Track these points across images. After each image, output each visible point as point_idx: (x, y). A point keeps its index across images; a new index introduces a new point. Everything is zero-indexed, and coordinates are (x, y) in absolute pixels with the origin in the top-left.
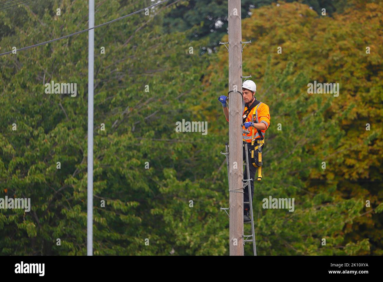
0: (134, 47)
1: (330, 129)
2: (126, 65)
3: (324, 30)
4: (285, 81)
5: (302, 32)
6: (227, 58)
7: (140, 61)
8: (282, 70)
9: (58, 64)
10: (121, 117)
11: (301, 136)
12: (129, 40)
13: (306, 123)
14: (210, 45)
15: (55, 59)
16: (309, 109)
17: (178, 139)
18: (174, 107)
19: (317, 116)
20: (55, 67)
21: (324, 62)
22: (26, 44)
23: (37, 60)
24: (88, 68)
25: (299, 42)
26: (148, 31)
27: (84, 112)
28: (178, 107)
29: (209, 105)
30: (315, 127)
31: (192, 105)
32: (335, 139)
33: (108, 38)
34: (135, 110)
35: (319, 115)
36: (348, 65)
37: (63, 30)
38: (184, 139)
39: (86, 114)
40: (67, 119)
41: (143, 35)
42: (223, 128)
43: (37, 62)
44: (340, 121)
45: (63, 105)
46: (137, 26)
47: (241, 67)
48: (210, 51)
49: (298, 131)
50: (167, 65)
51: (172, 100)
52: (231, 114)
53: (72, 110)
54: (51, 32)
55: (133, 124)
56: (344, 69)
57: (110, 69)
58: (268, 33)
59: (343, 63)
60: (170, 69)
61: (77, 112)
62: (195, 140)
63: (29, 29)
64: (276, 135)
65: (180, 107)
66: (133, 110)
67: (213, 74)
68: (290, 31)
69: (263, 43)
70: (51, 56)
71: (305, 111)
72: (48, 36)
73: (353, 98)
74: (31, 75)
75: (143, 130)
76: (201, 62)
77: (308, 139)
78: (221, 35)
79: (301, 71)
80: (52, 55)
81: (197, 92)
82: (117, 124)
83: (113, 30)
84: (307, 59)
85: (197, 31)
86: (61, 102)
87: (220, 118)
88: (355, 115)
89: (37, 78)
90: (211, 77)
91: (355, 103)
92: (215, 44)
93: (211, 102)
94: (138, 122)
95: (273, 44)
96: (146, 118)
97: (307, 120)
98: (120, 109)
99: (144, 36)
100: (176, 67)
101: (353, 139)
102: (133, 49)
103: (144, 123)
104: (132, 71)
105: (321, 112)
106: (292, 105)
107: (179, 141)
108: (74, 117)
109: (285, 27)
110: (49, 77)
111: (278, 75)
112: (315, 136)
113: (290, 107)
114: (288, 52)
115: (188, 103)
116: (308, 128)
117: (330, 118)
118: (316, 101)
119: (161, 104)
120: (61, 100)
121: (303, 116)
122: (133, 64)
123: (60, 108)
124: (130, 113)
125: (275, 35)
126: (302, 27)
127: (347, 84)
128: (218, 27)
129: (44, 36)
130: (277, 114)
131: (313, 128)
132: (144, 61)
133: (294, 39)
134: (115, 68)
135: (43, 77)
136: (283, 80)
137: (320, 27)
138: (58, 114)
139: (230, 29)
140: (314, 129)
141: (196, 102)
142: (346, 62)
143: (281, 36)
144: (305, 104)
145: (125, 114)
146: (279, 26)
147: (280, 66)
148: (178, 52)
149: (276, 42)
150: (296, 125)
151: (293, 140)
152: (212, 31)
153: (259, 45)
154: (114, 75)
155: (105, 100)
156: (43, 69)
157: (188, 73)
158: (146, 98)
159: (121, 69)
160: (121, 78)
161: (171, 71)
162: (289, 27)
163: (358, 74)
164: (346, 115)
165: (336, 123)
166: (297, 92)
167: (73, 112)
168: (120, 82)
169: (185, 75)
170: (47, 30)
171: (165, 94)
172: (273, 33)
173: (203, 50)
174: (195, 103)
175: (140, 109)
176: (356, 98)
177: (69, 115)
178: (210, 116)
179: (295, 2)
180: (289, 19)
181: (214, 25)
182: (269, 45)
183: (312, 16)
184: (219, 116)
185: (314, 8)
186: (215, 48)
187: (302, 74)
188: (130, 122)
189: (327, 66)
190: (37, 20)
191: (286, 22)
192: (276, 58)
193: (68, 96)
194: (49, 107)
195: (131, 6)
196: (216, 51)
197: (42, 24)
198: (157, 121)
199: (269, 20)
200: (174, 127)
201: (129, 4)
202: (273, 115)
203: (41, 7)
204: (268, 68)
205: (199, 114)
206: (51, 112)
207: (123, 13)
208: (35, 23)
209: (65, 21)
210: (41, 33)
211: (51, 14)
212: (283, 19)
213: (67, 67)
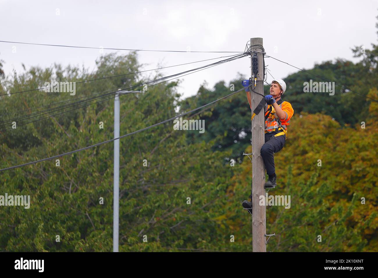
1: (352, 238)
2: (152, 175)
3: (346, 141)
4: (309, 192)
5: (325, 143)
6: (251, 169)
8: (306, 180)
9: (85, 174)
10: (147, 226)
11: (323, 245)
12: (153, 150)
13: (329, 233)
14: (234, 156)
15: (82, 170)
16: (332, 218)
19: (338, 225)
20: (82, 177)
21: (346, 172)
22: (52, 154)
23: (65, 170)
24: (113, 178)
25: (322, 153)
26: (172, 142)
29: (233, 214)
30: (337, 237)
32: (357, 248)
33: (133, 149)
34: (161, 219)
35: (341, 224)
36: (370, 175)
37: (89, 141)
41: (167, 145)
42: (247, 238)
43: (64, 172)
44: (363, 230)
45: (90, 215)
46: (162, 137)
47: (264, 178)
48: (233, 161)
50: (192, 175)
52: (255, 224)
53: (99, 219)
54: (77, 143)
55: (158, 233)
56: (366, 179)
57: (136, 179)
58: (291, 144)
59: (365, 173)
60: (195, 179)
63: (56, 140)
64: (299, 244)
66: (159, 220)
67: (237, 184)
68: (312, 142)
69: (286, 154)
70: (76, 166)
71: (327, 220)
72: (74, 147)
73: (375, 208)
74: (57, 185)
75: (168, 239)
76: (225, 172)
77: (330, 248)
78: (244, 146)
80: (78, 165)
81: (222, 201)
82: (142, 233)
83: (138, 141)
84: (330, 169)
85: (221, 142)
86: (88, 212)
87: (244, 228)
89: (63, 189)
90: (235, 188)
91: (376, 212)
92: (239, 155)
93: (235, 212)
94: (163, 232)
95: (295, 155)
96: (171, 228)
97: (329, 230)
98: (146, 219)
99: (168, 147)
100: (200, 177)
103: (169, 232)
104: (156, 181)
105: (343, 220)
106: (315, 215)
108: (100, 226)
109: (308, 138)
110: (76, 187)
111: (302, 185)
112: (337, 245)
113: (313, 217)
114: (311, 163)
117: (353, 227)
118: (337, 210)
119: (186, 213)
120: (88, 210)
121: (324, 226)
122: (158, 174)
123: (87, 217)
124: (156, 222)
125: (299, 146)
126: (324, 138)
127: (369, 194)
128: (242, 137)
129: (70, 147)
130: (299, 224)
131: (335, 238)
132: (169, 171)
133: (316, 149)
134: (142, 178)
135: (69, 187)
136: (307, 191)
137: (343, 137)
138: (85, 224)
139: (253, 140)
140: (337, 239)
142: (369, 172)
143: (303, 147)
144: (327, 213)
145: (151, 224)
146: (302, 137)
147: (303, 176)
148: (202, 163)
149: (299, 152)
151: (316, 248)
152: (236, 141)
153: (282, 156)
154: (139, 186)
155: (131, 210)
156: (70, 179)
157: (212, 183)
159: (147, 179)
160: (146, 188)
161: (195, 182)
162: (312, 138)
164: (368, 224)
165: (358, 232)
166: (320, 203)
167: (99, 222)
168: (145, 192)
170: (73, 140)
172: (296, 143)
173: (226, 161)
177: (96, 225)
178: (234, 225)
179: (318, 113)
180: (312, 130)
181: (238, 136)
182: (292, 155)
183: (335, 127)
184: (243, 225)
185: (336, 120)
186: (239, 159)
187: (325, 184)
188: (155, 231)
189: (350, 177)
190: (63, 132)
191: (309, 133)
192: (299, 168)
193: (94, 206)
194: (75, 216)
195: (156, 116)
196: (240, 161)
197: (68, 135)
198: (182, 231)
199: (292, 131)
200: (198, 237)
201: (153, 114)
202: (297, 225)
203: (67, 118)
204: (290, 178)
205: (223, 224)
206: (77, 221)
207: (147, 123)
208: (61, 134)
209: (91, 132)
210: (67, 144)
211: (77, 125)
212: (306, 131)
213: (93, 177)
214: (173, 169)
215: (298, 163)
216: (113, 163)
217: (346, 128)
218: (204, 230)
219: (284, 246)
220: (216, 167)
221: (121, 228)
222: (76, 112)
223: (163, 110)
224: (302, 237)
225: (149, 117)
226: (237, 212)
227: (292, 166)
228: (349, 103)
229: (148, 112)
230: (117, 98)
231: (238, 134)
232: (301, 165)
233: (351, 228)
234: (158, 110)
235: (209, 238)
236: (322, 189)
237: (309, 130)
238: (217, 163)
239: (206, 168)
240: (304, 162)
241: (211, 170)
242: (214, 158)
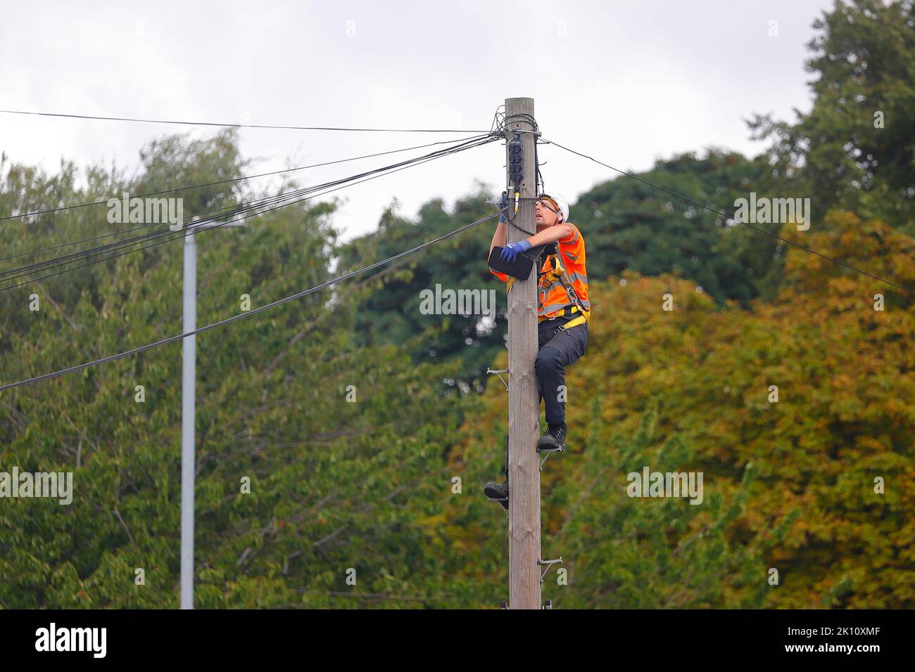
0: (288, 378)
1: (743, 568)
2: (271, 421)
3: (730, 340)
4: (638, 458)
5: (681, 344)
6: (506, 405)
7: (303, 411)
8: (631, 432)
9: (111, 419)
10: (257, 540)
11: (674, 586)
12: (275, 362)
13: (687, 557)
14: (465, 374)
15: (105, 406)
16: (695, 524)
17: (388, 593)
18: (381, 519)
19: (710, 537)
20: (105, 426)
21: (730, 413)
22: (35, 372)
23: (63, 408)
24: (180, 428)
25: (672, 369)
26: (318, 341)
27: (172, 529)
28: (390, 518)
29: (465, 513)
30: (708, 565)
31: (422, 514)
32: (756, 592)
33: (226, 358)
34: (290, 524)
35: (717, 536)
36: (787, 421)
37: (125, 339)
38: (404, 593)
39: (177, 535)
40: (132, 544)
41: (308, 350)
42: (494, 567)
43: (63, 414)
44: (768, 551)
45: (124, 513)
46: (295, 331)
47: (536, 426)
48: (465, 388)
49: (669, 574)
50: (366, 421)
51: (376, 502)
52: (514, 536)
53: (144, 525)
54: (95, 344)
55: (286, 557)
56: (777, 431)
57: (232, 431)
58: (600, 348)
59: (775, 417)
60: (372, 432)
61: (154, 529)
62: (429, 594)
63: (44, 337)
64: (619, 583)
65: (394, 518)
66: (285, 525)
67: (472, 442)
68: (651, 343)
69: (588, 372)
70: (94, 400)
71: (684, 527)
72: (87, 353)
73: (798, 499)
74: (48, 444)
75: (308, 572)
76: (443, 414)
77: (690, 592)
78: (490, 352)
79: (676, 435)
80: (97, 397)
81: (435, 484)
82: (248, 557)
83: (239, 340)
85: (435, 343)
86: (119, 507)
87: (488, 545)
88: (802, 539)
89: (62, 452)
90: (467, 451)
91: (800, 508)
92: (477, 372)
93: (467, 507)
94: (297, 553)
95: (611, 373)
96: (316, 544)
97: (687, 548)
98: (256, 522)
99: (311, 354)
100: (385, 426)
101: (798, 593)
102: (285, 385)
103: (312, 556)
104: (281, 434)
105: (721, 527)
106: (655, 512)
107: (393, 596)
108: (149, 540)
109: (639, 334)
110: (91, 447)
111: (620, 443)
112: (708, 585)
113: (650, 517)
114: (647, 392)
115: (413, 510)
116: (691, 568)
117: (745, 543)
118: (707, 502)
119: (349, 510)
120: (118, 502)
121: (677, 540)
122: (285, 419)
123: (116, 520)
124: (279, 531)
125: (619, 353)
126: (678, 333)
127: (784, 465)
128: (484, 332)
129: (79, 354)
130: (618, 535)
131: (703, 567)
132: (311, 412)
133: (660, 361)
134: (245, 427)
135: (77, 449)
136: (633, 455)
137: (722, 332)
138: (112, 534)
139: (510, 337)
140: (705, 570)
141: (434, 506)
142: (783, 415)
143: (630, 354)
144: (683, 509)
145: (267, 535)
146: (627, 332)
147: (628, 423)
148: (390, 390)
149: (620, 368)
150: (662, 559)
151: (657, 595)
152: (469, 341)
153: (579, 375)
154: (240, 445)
155: (219, 501)
156: (78, 430)
157: (413, 440)
158: (317, 497)
159: (258, 430)
160: (256, 451)
161: (373, 436)
162: (649, 335)
163: (809, 442)
164: (780, 536)
165: (756, 556)
167: (145, 530)
168: (255, 460)
169: (407, 446)
170: (84, 339)
171: (360, 488)
172: (613, 346)
173: (448, 387)
174: (431, 509)
175: (302, 523)
176: (805, 499)
177: (137, 537)
178: (465, 540)
179: (664, 276)
180: (650, 315)
181: (474, 329)
182: (602, 375)
183: (704, 308)
184: (486, 538)
185: (707, 290)
186: (476, 383)
187: (676, 439)
188: (278, 553)
189: (740, 424)
190: (61, 318)
191: (643, 321)
192: (619, 405)
193: (135, 493)
194: (90, 520)
195: (282, 282)
196: (479, 388)
197: (74, 325)
198: (341, 552)
199: (602, 317)
200: (381, 565)
201: (274, 278)
202: (610, 537)
203: (71, 286)
204: (596, 428)
205: (440, 535)
206: (95, 528)
207: (259, 298)
208: (57, 324)
209: (127, 318)
210: (69, 347)
211: (97, 303)
212: (637, 316)
213: (133, 425)
214: (323, 406)
215: (617, 392)
216: (180, 389)
217: (728, 309)
218: (395, 550)
219: (582, 586)
220: (422, 401)
221: (199, 543)
222: (93, 271)
223: (299, 268)
224: (625, 566)
225: (264, 284)
226: (470, 509)
227: (601, 398)
228: (740, 250)
229: (261, 273)
230: (189, 239)
231: (475, 325)
232: (623, 397)
233: (741, 546)
234: (286, 268)
235: (406, 569)
236: (667, 451)
237: (644, 316)
238: (425, 392)
239: (400, 405)
240: (629, 390)
241: (410, 407)
242: (418, 379)
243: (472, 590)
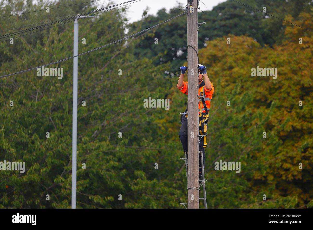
0: (110, 71)
1: (270, 138)
2: (104, 86)
3: (266, 58)
4: (233, 99)
5: (248, 60)
7: (116, 82)
8: (231, 90)
9: (49, 85)
10: (99, 128)
11: (246, 145)
12: (106, 65)
13: (251, 134)
14: (173, 70)
15: (46, 81)
16: (253, 123)
17: (145, 147)
18: (143, 120)
19: (259, 128)
20: (46, 87)
21: (265, 84)
22: (22, 68)
23: (31, 81)
24: (72, 88)
25: (245, 68)
26: (121, 58)
27: (70, 124)
28: (146, 119)
29: (172, 118)
30: (258, 138)
31: (157, 118)
32: (274, 147)
33: (89, 64)
34: (111, 122)
35: (261, 127)
36: (285, 87)
37: (53, 57)
38: (151, 147)
39: (71, 126)
40: (55, 129)
41: (117, 61)
43: (31, 83)
44: (279, 132)
45: (52, 118)
46: (113, 54)
48: (172, 75)
49: (244, 141)
50: (137, 86)
51: (141, 115)
52: (190, 126)
53: (60, 122)
54: (43, 59)
55: (109, 134)
56: (282, 90)
57: (91, 89)
58: (220, 61)
59: (281, 85)
60: (140, 89)
61: (64, 123)
62: (160, 147)
63: (25, 56)
64: (226, 144)
65: (148, 119)
66: (109, 123)
67: (175, 94)
68: (238, 59)
69: (216, 69)
70: (42, 78)
71: (250, 124)
72: (40, 62)
73: (289, 114)
74: (26, 94)
75: (117, 139)
76: (165, 83)
77: (252, 147)
78: (181, 62)
79: (247, 91)
82: (96, 134)
83: (93, 57)
84: (252, 82)
85: (162, 59)
86: (51, 116)
88: (291, 128)
89: (31, 97)
90: (173, 96)
91: (290, 117)
92: (177, 69)
93: (173, 116)
94: (113, 132)
95: (224, 70)
96: (120, 129)
97: (251, 131)
98: (99, 122)
99: (118, 63)
100: (144, 88)
101: (289, 147)
102: (109, 73)
104: (108, 91)
105: (262, 124)
106: (239, 119)
107: (147, 148)
108: (62, 128)
109: (234, 56)
110: (41, 95)
111: (228, 94)
112: (258, 144)
113: (237, 121)
114: (237, 76)
115: (154, 117)
116: (252, 138)
117: (271, 130)
118: (258, 115)
119: (132, 117)
120: (51, 114)
121: (247, 128)
122: (109, 85)
123: (50, 120)
124: (107, 125)
125: (226, 63)
126: (248, 56)
127: (284, 102)
128: (179, 55)
129: (37, 62)
130: (227, 127)
131: (256, 138)
132: (119, 82)
133: (241, 65)
134: (95, 88)
135: (36, 95)
137: (263, 56)
138: (49, 126)
139: (189, 57)
140: (257, 139)
141: (162, 116)
142: (284, 85)
143: (230, 63)
144: (249, 118)
145: (103, 126)
146: (229, 55)
147: (230, 87)
148: (146, 75)
149: (227, 68)
150: (242, 135)
151: (240, 148)
152: (174, 59)
153: (213, 71)
154: (94, 94)
155: (86, 114)
156: (36, 89)
157: (154, 93)
158: (120, 113)
159: (100, 89)
160: (99, 97)
161: (140, 91)
162: (237, 56)
163: (292, 94)
164: (283, 127)
165: (275, 134)
166: (243, 109)
167: (60, 124)
168: (99, 100)
169: (152, 95)
170: (39, 57)
171: (135, 109)
172: (224, 60)
173: (166, 75)
174: (160, 117)
175: (115, 122)
176: (292, 114)
177: (57, 126)
178: (173, 128)
179: (242, 36)
180: (238, 49)
181: (176, 54)
182: (221, 70)
183: (256, 47)
185: (258, 41)
186: (177, 73)
187: (247, 94)
188: (107, 132)
189: (268, 88)
190: (30, 50)
191: (235, 51)
192: (227, 81)
193: (57, 111)
194: (41, 120)
195: (108, 37)
196: (177, 75)
197: (35, 52)
198: (129, 132)
199: (221, 50)
200: (143, 137)
201: (106, 36)
202: (224, 127)
203: (34, 38)
204: (219, 89)
205: (163, 126)
206: (42, 123)
207: (100, 43)
208: (29, 52)
209: (54, 50)
210: (34, 60)
211: (42, 44)
212: (233, 50)
213: (56, 87)
214: (122, 81)
215: (226, 76)
216: (72, 74)
217: (265, 47)
218: (148, 132)
219: (214, 145)
220: (158, 79)
221: (79, 129)
222: (42, 33)
223: (114, 32)
224: (229, 138)
225: (102, 37)
226: (174, 117)
227: (221, 78)
228: (269, 27)
229: (101, 34)
230: (76, 22)
231: (176, 53)
232: (228, 78)
233: (269, 131)
234: (110, 32)
235: (152, 138)
236: (244, 97)
237: (235, 50)
238: (159, 76)
239: (150, 80)
240: (230, 75)
241: (153, 81)
242: (156, 71)
243: (175, 146)
